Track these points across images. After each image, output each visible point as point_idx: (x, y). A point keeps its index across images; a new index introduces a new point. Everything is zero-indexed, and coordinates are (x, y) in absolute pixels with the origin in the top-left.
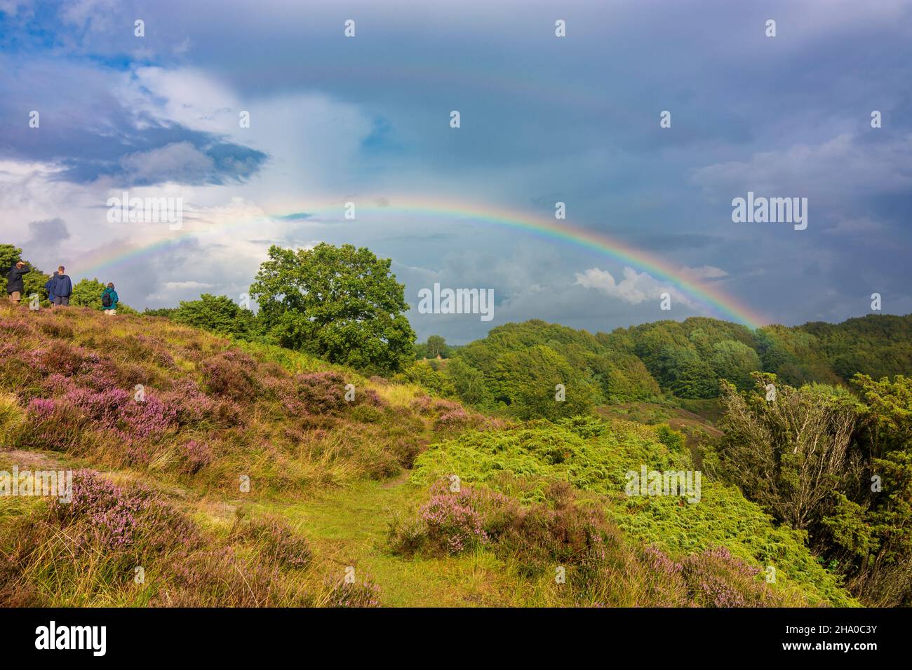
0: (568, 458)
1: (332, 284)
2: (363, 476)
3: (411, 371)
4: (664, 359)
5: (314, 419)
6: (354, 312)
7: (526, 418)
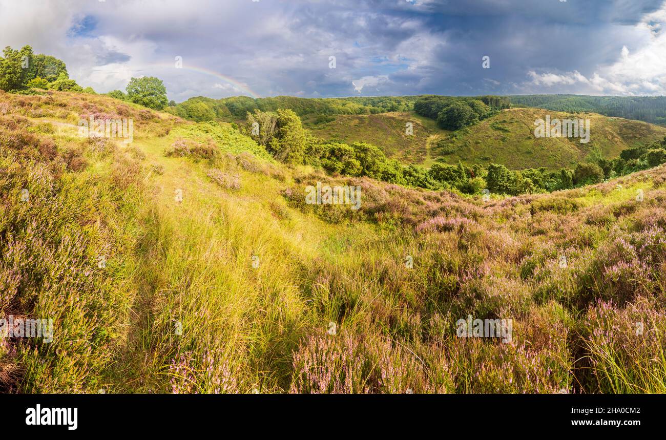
0: (210, 131)
1: (147, 87)
2: (156, 136)
3: (166, 109)
4: (233, 106)
5: (144, 122)
6: (152, 94)
7: (197, 122)
